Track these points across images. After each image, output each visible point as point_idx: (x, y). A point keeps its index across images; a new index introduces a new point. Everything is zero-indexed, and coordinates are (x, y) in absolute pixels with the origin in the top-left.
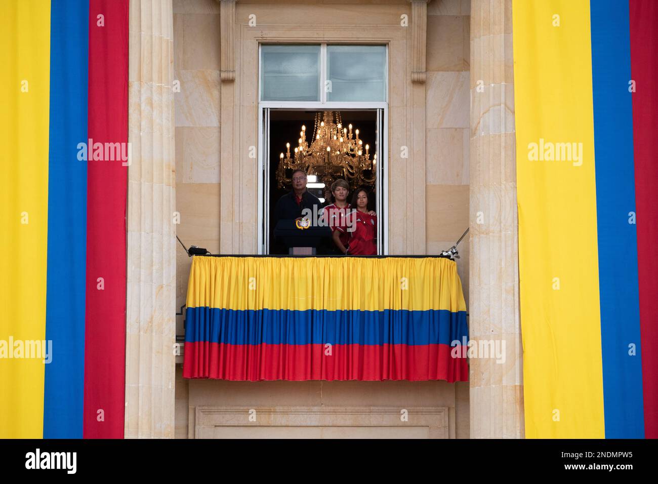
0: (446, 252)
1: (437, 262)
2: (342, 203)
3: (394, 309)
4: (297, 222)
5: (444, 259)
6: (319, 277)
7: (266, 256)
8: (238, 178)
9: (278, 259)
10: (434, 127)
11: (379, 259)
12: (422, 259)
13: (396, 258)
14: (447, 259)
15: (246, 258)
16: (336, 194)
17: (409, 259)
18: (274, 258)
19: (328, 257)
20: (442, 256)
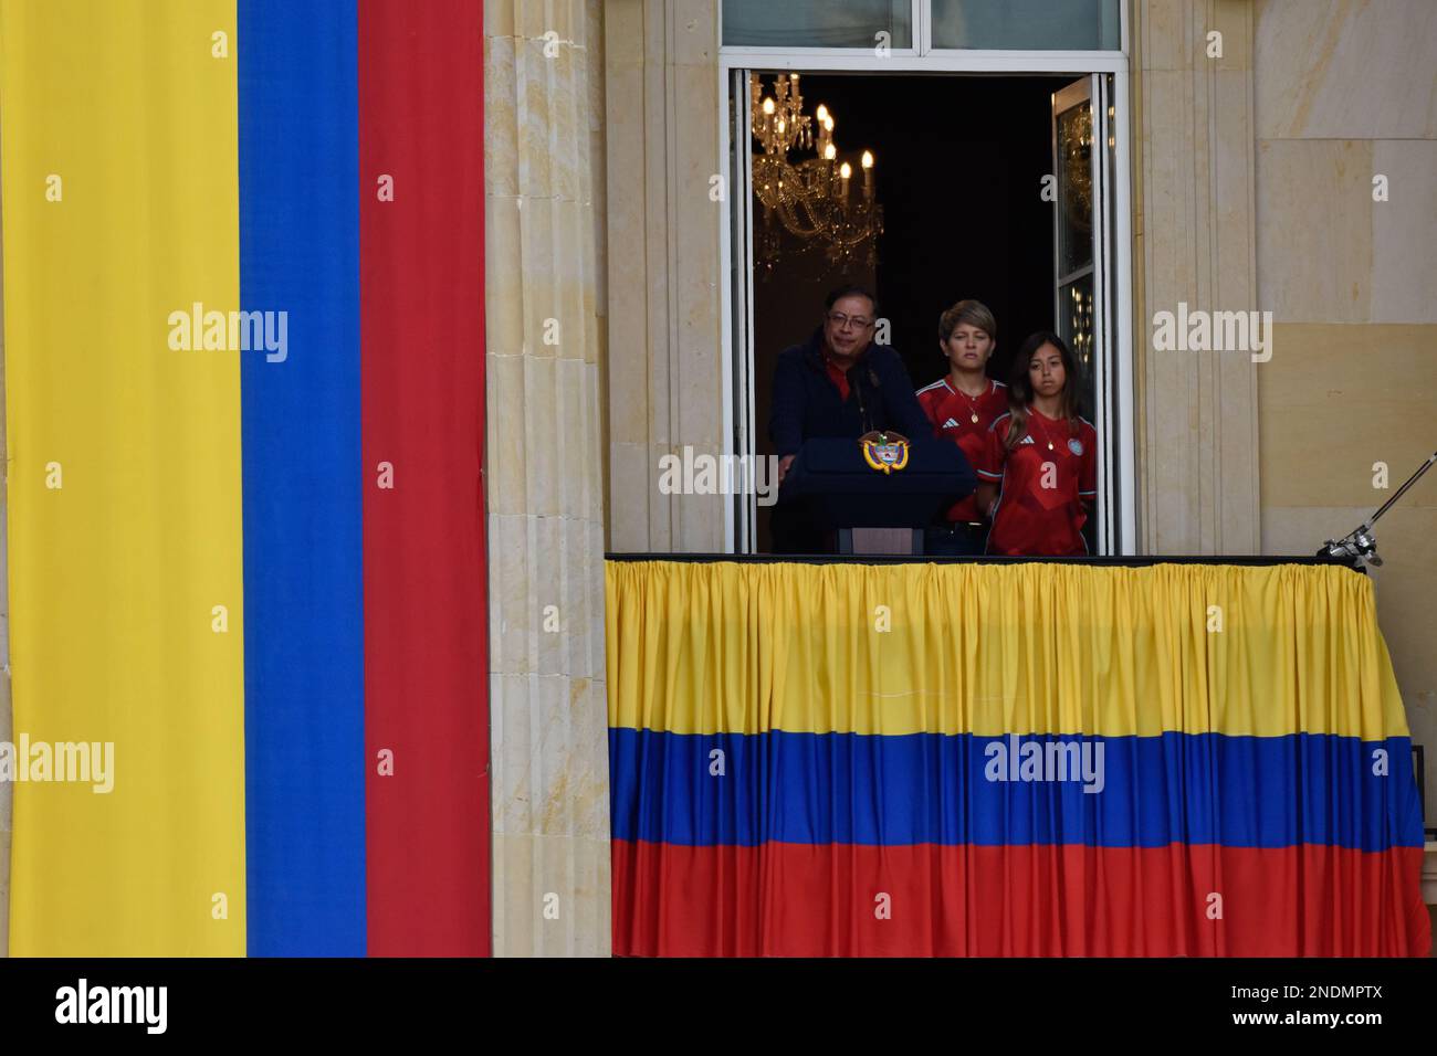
0: (1339, 545)
1: (1314, 577)
2: (972, 378)
3: (1186, 732)
4: (866, 446)
5: (1335, 568)
6: (947, 627)
7: (749, 559)
8: (664, 299)
9: (815, 567)
10: (1280, 136)
11: (1132, 570)
12: (1268, 568)
13: (1187, 567)
14: (1346, 570)
15: (713, 565)
16: (951, 349)
17: (1225, 567)
18: (800, 566)
19: (971, 561)
20: (1323, 557)
